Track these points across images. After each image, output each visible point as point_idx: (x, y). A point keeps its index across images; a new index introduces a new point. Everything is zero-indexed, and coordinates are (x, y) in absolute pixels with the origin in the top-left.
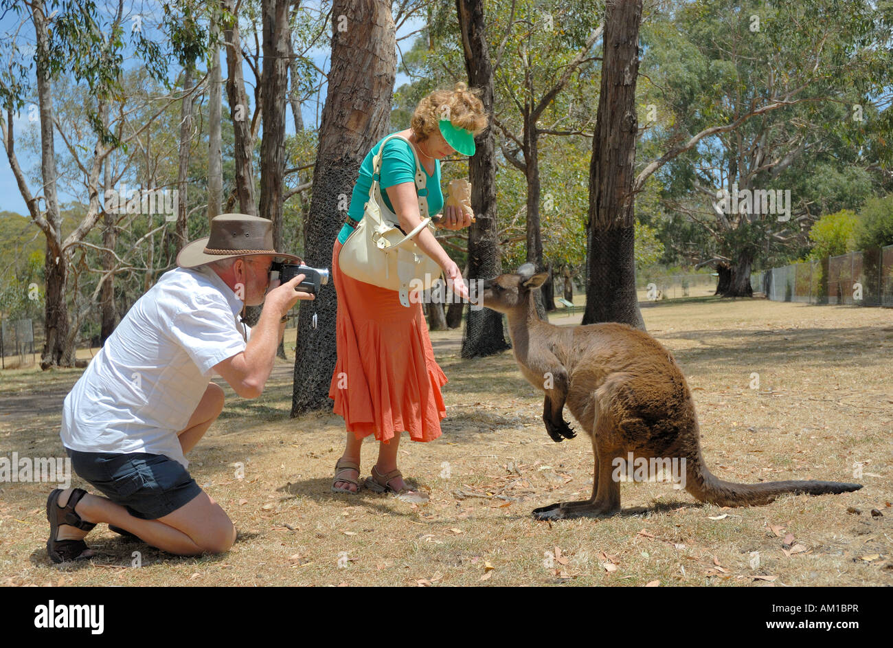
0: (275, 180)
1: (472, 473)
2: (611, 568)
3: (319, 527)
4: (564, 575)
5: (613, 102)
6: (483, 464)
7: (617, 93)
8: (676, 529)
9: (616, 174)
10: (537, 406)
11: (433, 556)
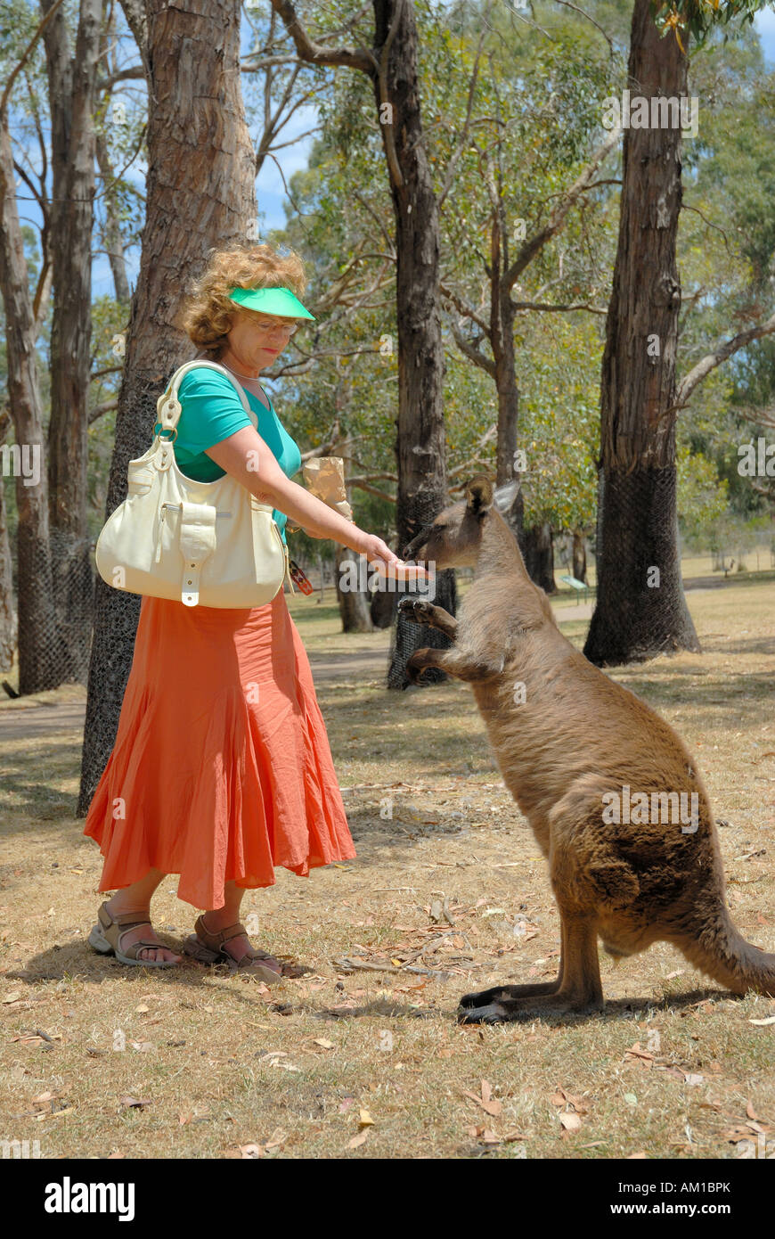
0: (74, 389)
1: (371, 923)
2: (571, 1121)
3: (94, 1037)
4: (490, 1137)
5: (639, 257)
6: (391, 905)
7: (645, 241)
8: (691, 1044)
9: (644, 379)
10: (496, 788)
11: (276, 1096)
